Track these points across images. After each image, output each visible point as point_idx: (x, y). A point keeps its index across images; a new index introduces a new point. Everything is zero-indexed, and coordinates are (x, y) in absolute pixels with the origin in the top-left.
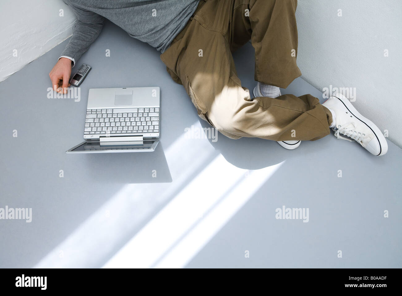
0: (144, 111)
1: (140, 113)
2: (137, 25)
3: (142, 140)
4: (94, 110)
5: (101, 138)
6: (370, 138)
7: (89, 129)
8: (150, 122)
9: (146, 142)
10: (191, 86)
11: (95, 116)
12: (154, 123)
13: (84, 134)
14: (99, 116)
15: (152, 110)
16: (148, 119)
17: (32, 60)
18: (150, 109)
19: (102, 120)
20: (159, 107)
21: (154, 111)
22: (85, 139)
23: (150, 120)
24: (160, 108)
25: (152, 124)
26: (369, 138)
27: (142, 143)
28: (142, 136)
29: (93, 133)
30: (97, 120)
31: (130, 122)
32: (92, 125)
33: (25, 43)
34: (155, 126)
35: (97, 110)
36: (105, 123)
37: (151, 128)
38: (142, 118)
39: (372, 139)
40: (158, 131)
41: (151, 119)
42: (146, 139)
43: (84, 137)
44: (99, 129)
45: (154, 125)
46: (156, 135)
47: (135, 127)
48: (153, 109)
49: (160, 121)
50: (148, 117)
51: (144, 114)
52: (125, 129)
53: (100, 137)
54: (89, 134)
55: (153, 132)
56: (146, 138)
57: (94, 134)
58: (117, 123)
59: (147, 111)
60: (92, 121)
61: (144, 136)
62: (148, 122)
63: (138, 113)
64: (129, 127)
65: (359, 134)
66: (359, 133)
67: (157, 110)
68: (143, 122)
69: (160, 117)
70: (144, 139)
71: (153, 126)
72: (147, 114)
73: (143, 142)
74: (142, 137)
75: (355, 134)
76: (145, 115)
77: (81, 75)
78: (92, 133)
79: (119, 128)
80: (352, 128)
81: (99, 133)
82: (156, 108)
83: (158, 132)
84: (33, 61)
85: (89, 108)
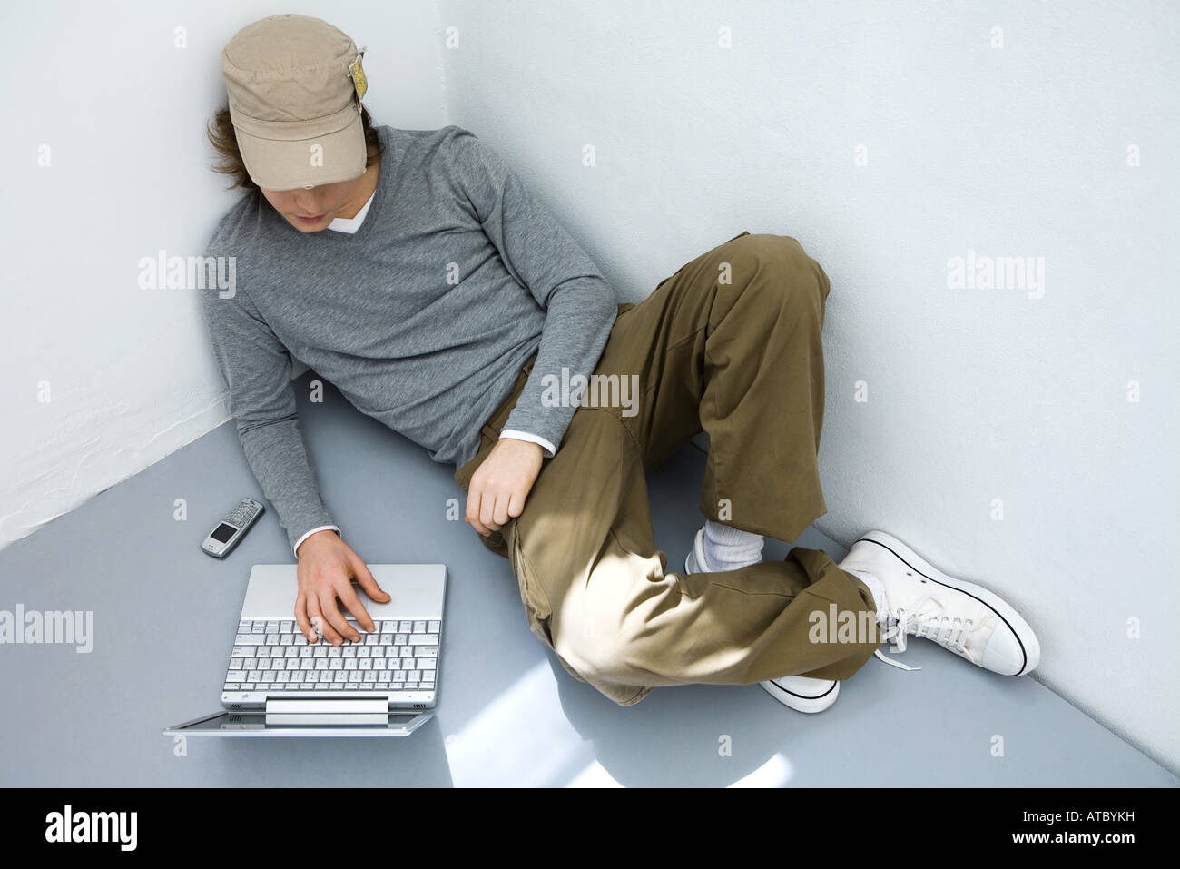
0: (398, 630)
1: (387, 636)
2: (386, 377)
3: (386, 710)
4: (260, 622)
5: (269, 703)
6: (988, 627)
7: (240, 677)
8: (413, 661)
9: (396, 716)
10: (520, 547)
11: (259, 640)
12: (422, 664)
13: (224, 690)
14: (273, 640)
15: (420, 629)
16: (406, 652)
17: (110, 485)
18: (416, 623)
19: (277, 652)
20: (440, 618)
21: (426, 630)
22: (225, 705)
23: (413, 654)
24: (444, 624)
25: (416, 666)
26: (985, 628)
27: (384, 719)
28: (387, 698)
29: (251, 686)
30: (263, 653)
31: (356, 660)
32: (250, 664)
33: (96, 440)
34: (425, 672)
35: (267, 622)
36: (287, 661)
37: (414, 677)
38: (389, 649)
39: (993, 630)
40: (432, 687)
41: (416, 651)
42: (396, 709)
43: (223, 698)
44: (268, 677)
45: (422, 671)
46: (426, 697)
47: (367, 675)
48: (424, 626)
49: (440, 660)
50: (406, 648)
51: (398, 637)
52: (341, 677)
53: (268, 699)
54: (239, 690)
55: (418, 689)
56: (398, 706)
57: (250, 690)
58: (319, 662)
59: (405, 629)
60: (249, 652)
61: (390, 700)
62: (405, 661)
63: (381, 634)
64: (353, 674)
65: (958, 624)
66: (955, 620)
67: (435, 628)
68: (391, 661)
69: (442, 648)
70: (390, 709)
71: (418, 673)
72: (404, 637)
73: (387, 716)
74: (385, 704)
75: (946, 626)
76: (400, 640)
77: (235, 527)
78: (247, 688)
79: (324, 674)
80: (937, 612)
81: (266, 687)
82: (430, 623)
83: (433, 690)
84: (111, 487)
85: (246, 618)
